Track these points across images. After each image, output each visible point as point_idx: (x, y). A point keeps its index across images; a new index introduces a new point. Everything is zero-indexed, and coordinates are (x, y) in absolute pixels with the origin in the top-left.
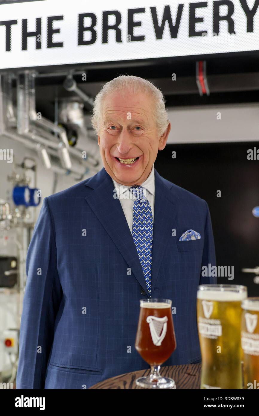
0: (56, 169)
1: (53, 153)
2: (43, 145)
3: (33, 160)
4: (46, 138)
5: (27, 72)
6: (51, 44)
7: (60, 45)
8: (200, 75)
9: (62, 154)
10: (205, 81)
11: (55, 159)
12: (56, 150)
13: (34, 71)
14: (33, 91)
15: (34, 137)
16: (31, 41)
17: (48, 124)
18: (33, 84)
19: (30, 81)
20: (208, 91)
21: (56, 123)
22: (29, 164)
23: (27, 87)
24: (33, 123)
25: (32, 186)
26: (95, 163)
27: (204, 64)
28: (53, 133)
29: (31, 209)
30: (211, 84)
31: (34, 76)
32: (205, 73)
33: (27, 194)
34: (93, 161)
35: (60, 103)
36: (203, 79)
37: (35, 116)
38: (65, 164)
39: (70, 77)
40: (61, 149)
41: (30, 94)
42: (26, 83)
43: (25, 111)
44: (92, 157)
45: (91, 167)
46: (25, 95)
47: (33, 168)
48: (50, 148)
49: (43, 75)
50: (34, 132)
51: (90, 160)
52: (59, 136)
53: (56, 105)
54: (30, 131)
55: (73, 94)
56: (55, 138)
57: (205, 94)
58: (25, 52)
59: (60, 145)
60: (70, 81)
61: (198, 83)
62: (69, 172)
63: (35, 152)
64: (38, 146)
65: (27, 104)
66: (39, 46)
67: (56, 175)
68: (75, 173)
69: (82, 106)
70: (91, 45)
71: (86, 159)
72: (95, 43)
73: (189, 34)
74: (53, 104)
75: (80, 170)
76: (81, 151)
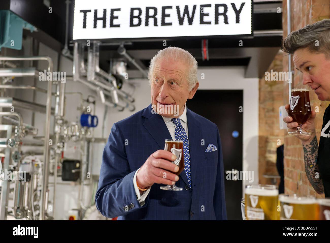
0: (108, 104)
1: (107, 93)
2: (101, 88)
3: (93, 97)
4: (104, 84)
5: (95, 42)
6: (112, 25)
7: (118, 26)
8: (204, 48)
9: (113, 94)
10: (207, 52)
11: (108, 97)
12: (109, 91)
13: (99, 41)
14: (98, 54)
15: (97, 83)
16: (100, 23)
17: (106, 75)
18: (98, 49)
19: (96, 48)
20: (208, 58)
21: (110, 74)
22: (91, 100)
23: (94, 51)
24: (97, 74)
25: (92, 114)
26: (132, 100)
27: (207, 41)
28: (107, 80)
29: (91, 129)
30: (210, 53)
31: (99, 44)
32: (207, 47)
33: (90, 119)
34: (130, 99)
35: (113, 61)
36: (206, 51)
37: (98, 69)
38: (114, 100)
39: (122, 46)
40: (113, 91)
41: (96, 56)
42: (94, 49)
43: (92, 66)
44: (130, 96)
45: (129, 103)
46: (93, 56)
47: (94, 103)
48: (105, 90)
49: (104, 44)
50: (98, 79)
51: (129, 98)
52: (111, 83)
53: (111, 63)
54: (95, 79)
55: (123, 56)
56: (109, 84)
57: (206, 60)
58: (95, 29)
59: (112, 88)
60: (122, 48)
61: (203, 52)
62: (116, 105)
63: (95, 92)
64: (98, 89)
65: (94, 62)
66: (104, 26)
67: (106, 107)
68: (119, 106)
69: (126, 64)
70: (138, 27)
71: (127, 98)
72: (140, 26)
73: (200, 23)
74: (109, 62)
75: (123, 104)
76: (124, 92)
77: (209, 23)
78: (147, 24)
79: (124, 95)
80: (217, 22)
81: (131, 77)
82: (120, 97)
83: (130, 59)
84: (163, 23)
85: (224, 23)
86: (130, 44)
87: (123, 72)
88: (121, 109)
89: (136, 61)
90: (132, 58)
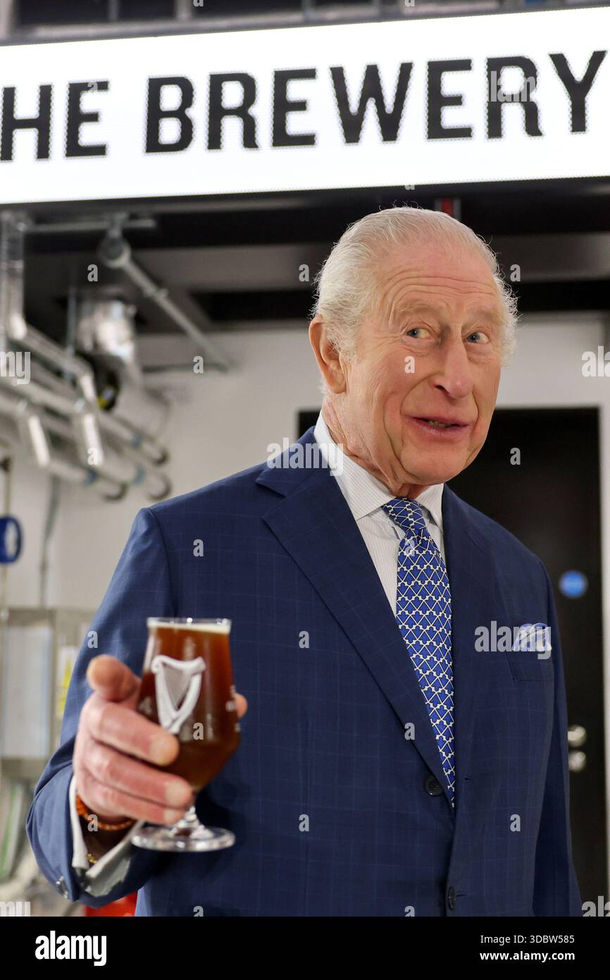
4: (46, 387)
5: (5, 217)
6: (74, 149)
7: (99, 150)
13: (22, 215)
14: (19, 265)
17: (51, 352)
18: (21, 247)
19: (12, 241)
23: (4, 256)
24: (16, 348)
27: (456, 208)
31: (22, 227)
37: (19, 329)
38: (88, 455)
39: (116, 233)
40: (79, 417)
41: (12, 273)
42: (4, 244)
49: (44, 228)
52: (75, 384)
58: (6, 164)
59: (79, 406)
60: (114, 243)
65: (4, 298)
69: (132, 310)
70: (179, 152)
71: (136, 445)
72: (188, 148)
73: (429, 133)
74: (63, 303)
75: (121, 471)
76: (125, 423)
77: (465, 133)
78: (215, 141)
79: (126, 435)
80: (495, 129)
81: (151, 362)
82: (109, 441)
83: (149, 289)
84: (282, 138)
85: (524, 131)
86: (148, 223)
87: (120, 343)
88: (114, 490)
89: (172, 297)
90: (158, 282)
